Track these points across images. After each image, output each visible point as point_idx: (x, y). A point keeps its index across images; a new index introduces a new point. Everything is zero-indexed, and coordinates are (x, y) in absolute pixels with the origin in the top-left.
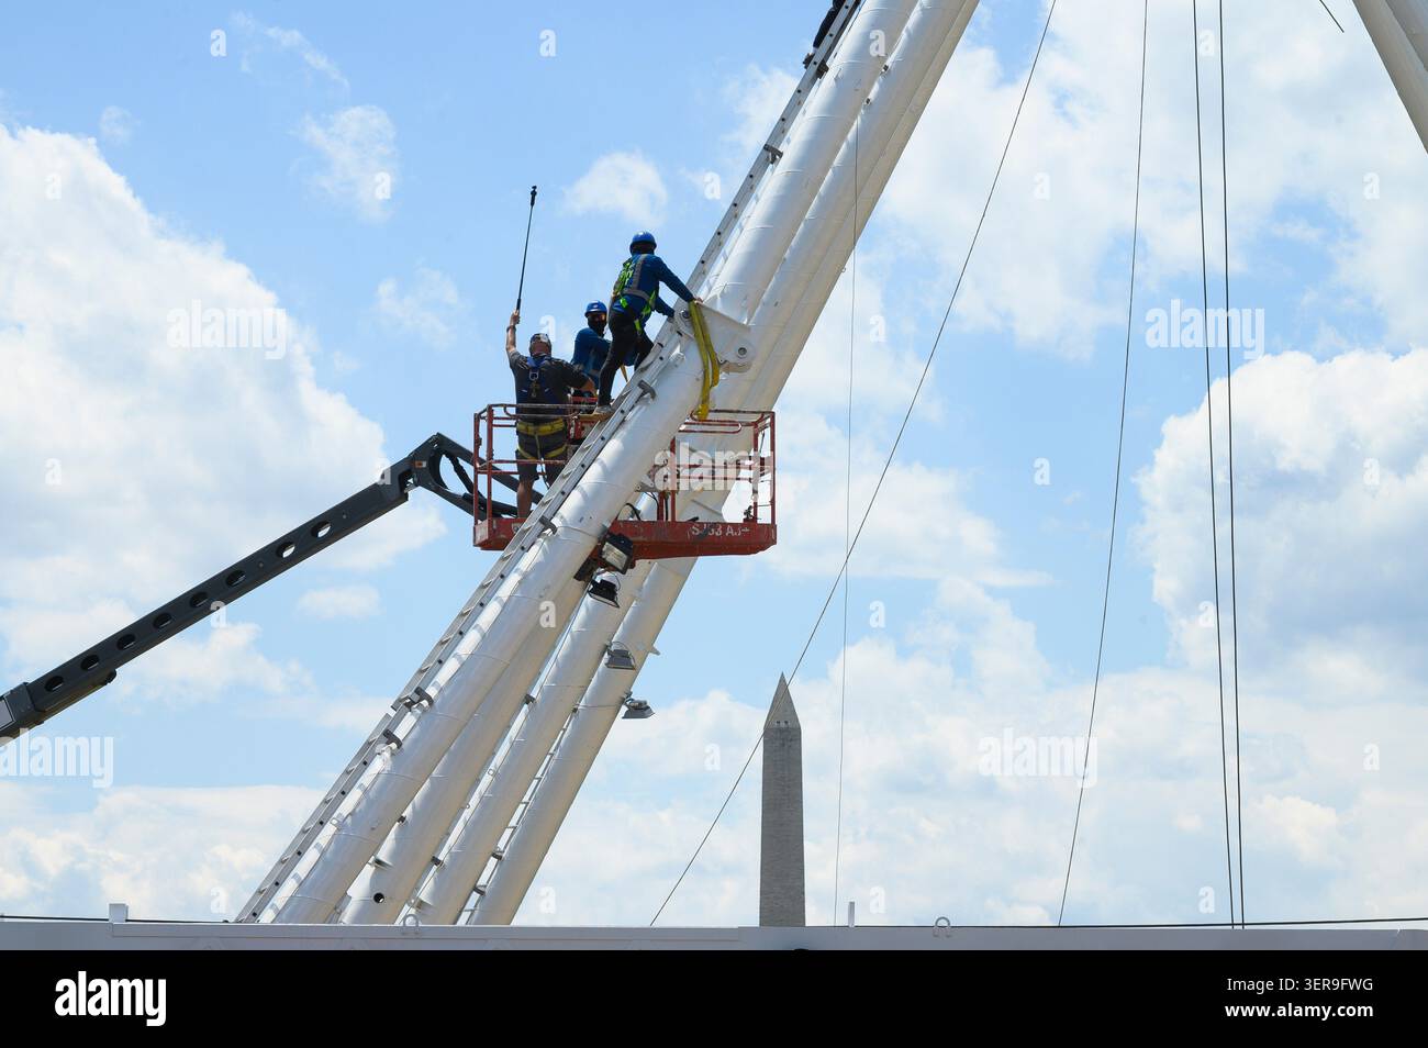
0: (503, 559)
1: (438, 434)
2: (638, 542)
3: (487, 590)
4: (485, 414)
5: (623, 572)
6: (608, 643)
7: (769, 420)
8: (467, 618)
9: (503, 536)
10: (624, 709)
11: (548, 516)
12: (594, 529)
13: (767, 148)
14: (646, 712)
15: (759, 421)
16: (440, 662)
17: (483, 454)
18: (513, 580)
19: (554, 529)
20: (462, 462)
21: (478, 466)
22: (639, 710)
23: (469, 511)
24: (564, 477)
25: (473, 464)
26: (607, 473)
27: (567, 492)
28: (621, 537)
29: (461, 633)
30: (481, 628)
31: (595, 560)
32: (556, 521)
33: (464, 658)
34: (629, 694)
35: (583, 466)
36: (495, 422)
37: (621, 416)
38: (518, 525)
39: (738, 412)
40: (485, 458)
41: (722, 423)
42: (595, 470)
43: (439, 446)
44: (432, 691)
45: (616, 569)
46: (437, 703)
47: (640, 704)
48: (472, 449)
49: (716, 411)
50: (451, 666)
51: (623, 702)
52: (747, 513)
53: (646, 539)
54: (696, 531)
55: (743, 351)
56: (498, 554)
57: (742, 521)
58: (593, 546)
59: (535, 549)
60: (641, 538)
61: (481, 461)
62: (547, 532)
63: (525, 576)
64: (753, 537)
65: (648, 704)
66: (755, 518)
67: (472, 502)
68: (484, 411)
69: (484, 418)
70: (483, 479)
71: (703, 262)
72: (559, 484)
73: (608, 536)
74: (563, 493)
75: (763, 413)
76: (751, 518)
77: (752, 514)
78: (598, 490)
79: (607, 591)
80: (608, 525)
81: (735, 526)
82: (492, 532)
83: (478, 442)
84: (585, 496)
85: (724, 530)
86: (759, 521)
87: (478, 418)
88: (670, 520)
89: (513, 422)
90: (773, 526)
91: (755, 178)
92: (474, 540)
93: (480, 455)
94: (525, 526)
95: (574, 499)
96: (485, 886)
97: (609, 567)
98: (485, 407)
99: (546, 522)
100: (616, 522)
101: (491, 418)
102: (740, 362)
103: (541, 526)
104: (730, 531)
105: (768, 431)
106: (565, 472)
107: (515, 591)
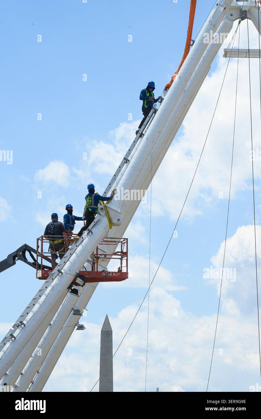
0: (46, 282)
1: (25, 244)
2: (87, 277)
3: (41, 291)
4: (41, 238)
5: (82, 286)
6: (73, 307)
7: (126, 241)
8: (35, 300)
9: (46, 275)
10: (77, 327)
11: (60, 269)
12: (74, 274)
13: (124, 159)
14: (83, 328)
15: (123, 241)
16: (27, 313)
17: (40, 250)
18: (49, 288)
19: (62, 273)
20: (32, 253)
21: (38, 254)
22: (81, 327)
23: (35, 268)
24: (65, 258)
25: (36, 253)
26: (78, 256)
27: (66, 262)
28: (82, 276)
29: (34, 305)
30: (40, 303)
31: (74, 283)
32: (62, 271)
33: (35, 312)
34: (78, 323)
35: (71, 254)
36: (44, 241)
37: (82, 239)
38: (50, 272)
39: (117, 238)
40: (40, 252)
41: (112, 242)
42: (74, 256)
43: (25, 248)
44: (25, 322)
45: (80, 285)
46: (26, 326)
47: (82, 326)
48: (36, 249)
49: (110, 238)
50: (30, 315)
51: (76, 325)
52: (119, 269)
53: (89, 277)
54: (104, 274)
55: (119, 220)
56: (44, 281)
57: (117, 271)
58: (73, 279)
59: (56, 279)
60: (87, 276)
61: (39, 253)
62: (60, 274)
63: (53, 287)
64: (121, 276)
65: (84, 326)
66: (121, 270)
67: (35, 265)
68: (40, 237)
69: (40, 240)
70: (40, 258)
71: (105, 193)
72: (63, 260)
73: (78, 276)
74: (65, 262)
75: (124, 239)
76: (120, 270)
77: (120, 269)
78: (75, 261)
79: (75, 292)
80: (78, 272)
81: (116, 273)
82: (42, 274)
83: (38, 247)
84: (71, 263)
85: (112, 274)
86: (122, 271)
87: (38, 240)
88: (96, 270)
89: (48, 241)
90: (127, 273)
91: (121, 168)
92: (37, 276)
93: (39, 251)
94: (53, 272)
95: (68, 264)
96: (33, 381)
97: (77, 284)
98: (41, 236)
99: (59, 271)
100: (80, 272)
101: (42, 240)
102: (117, 223)
103: (58, 272)
104: (114, 274)
105: (126, 244)
106: (65, 256)
107: (50, 291)
